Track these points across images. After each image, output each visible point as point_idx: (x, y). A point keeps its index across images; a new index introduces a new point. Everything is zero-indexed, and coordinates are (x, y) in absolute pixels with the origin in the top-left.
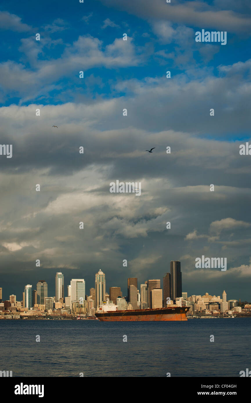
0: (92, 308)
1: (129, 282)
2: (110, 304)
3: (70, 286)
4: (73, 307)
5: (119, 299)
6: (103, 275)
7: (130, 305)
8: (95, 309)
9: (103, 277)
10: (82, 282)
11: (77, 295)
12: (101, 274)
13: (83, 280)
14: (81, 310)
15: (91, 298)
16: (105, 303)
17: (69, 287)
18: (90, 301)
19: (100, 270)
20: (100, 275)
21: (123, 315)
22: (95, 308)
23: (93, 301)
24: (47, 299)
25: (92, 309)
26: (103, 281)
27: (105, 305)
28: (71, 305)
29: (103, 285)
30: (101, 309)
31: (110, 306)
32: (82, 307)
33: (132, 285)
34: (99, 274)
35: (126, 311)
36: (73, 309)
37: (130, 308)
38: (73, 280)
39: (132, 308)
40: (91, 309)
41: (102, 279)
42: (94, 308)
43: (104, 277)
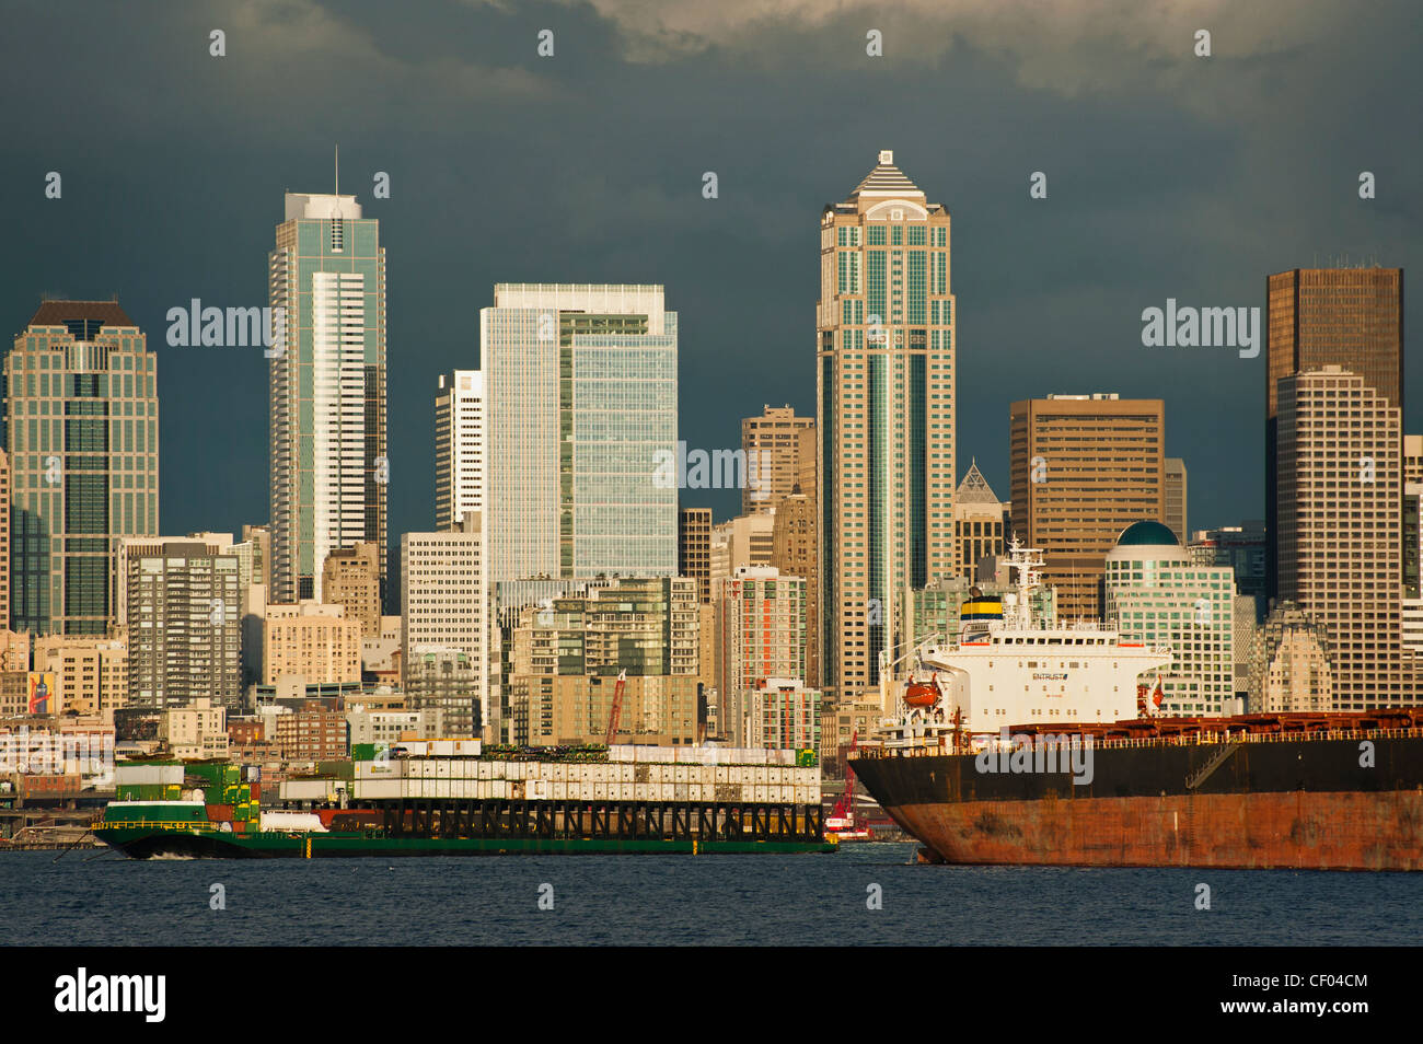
0: (773, 685)
1: (1288, 331)
2: (1047, 634)
3: (469, 383)
4: (507, 668)
5: (1149, 556)
6: (917, 235)
7: (1302, 650)
8: (815, 695)
9: (917, 260)
10: (634, 324)
11: (567, 498)
12: (897, 217)
13: (648, 301)
14: (615, 708)
15: (763, 550)
16: (984, 608)
17: (459, 392)
18: (749, 589)
19: (886, 157)
20: (877, 235)
21: (1207, 787)
22: (812, 683)
23: (784, 584)
24: (153, 566)
25: (769, 700)
26: (917, 312)
27: (979, 636)
28: (487, 640)
29: (919, 364)
30: (921, 697)
31: (1052, 658)
32: (637, 670)
33: (1333, 371)
34: (872, 213)
35: (1236, 725)
36: (507, 690)
37: (1301, 690)
38: (510, 297)
39: (1326, 683)
40: (758, 695)
41: (917, 282)
42: (798, 684)
43: (938, 251)
